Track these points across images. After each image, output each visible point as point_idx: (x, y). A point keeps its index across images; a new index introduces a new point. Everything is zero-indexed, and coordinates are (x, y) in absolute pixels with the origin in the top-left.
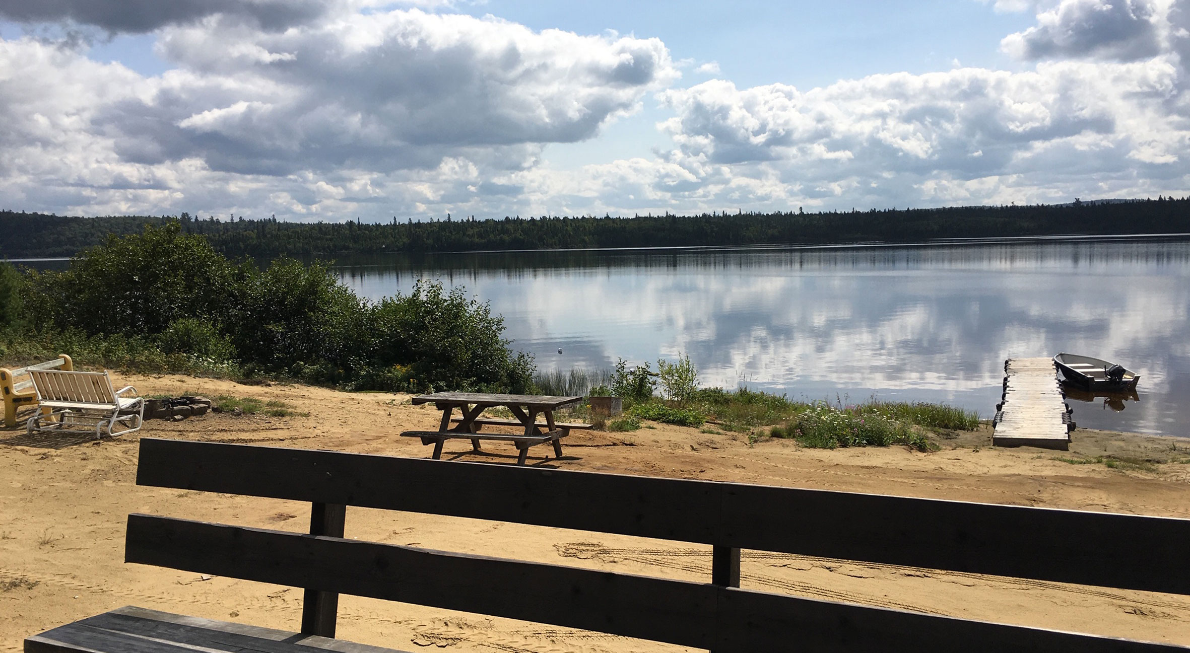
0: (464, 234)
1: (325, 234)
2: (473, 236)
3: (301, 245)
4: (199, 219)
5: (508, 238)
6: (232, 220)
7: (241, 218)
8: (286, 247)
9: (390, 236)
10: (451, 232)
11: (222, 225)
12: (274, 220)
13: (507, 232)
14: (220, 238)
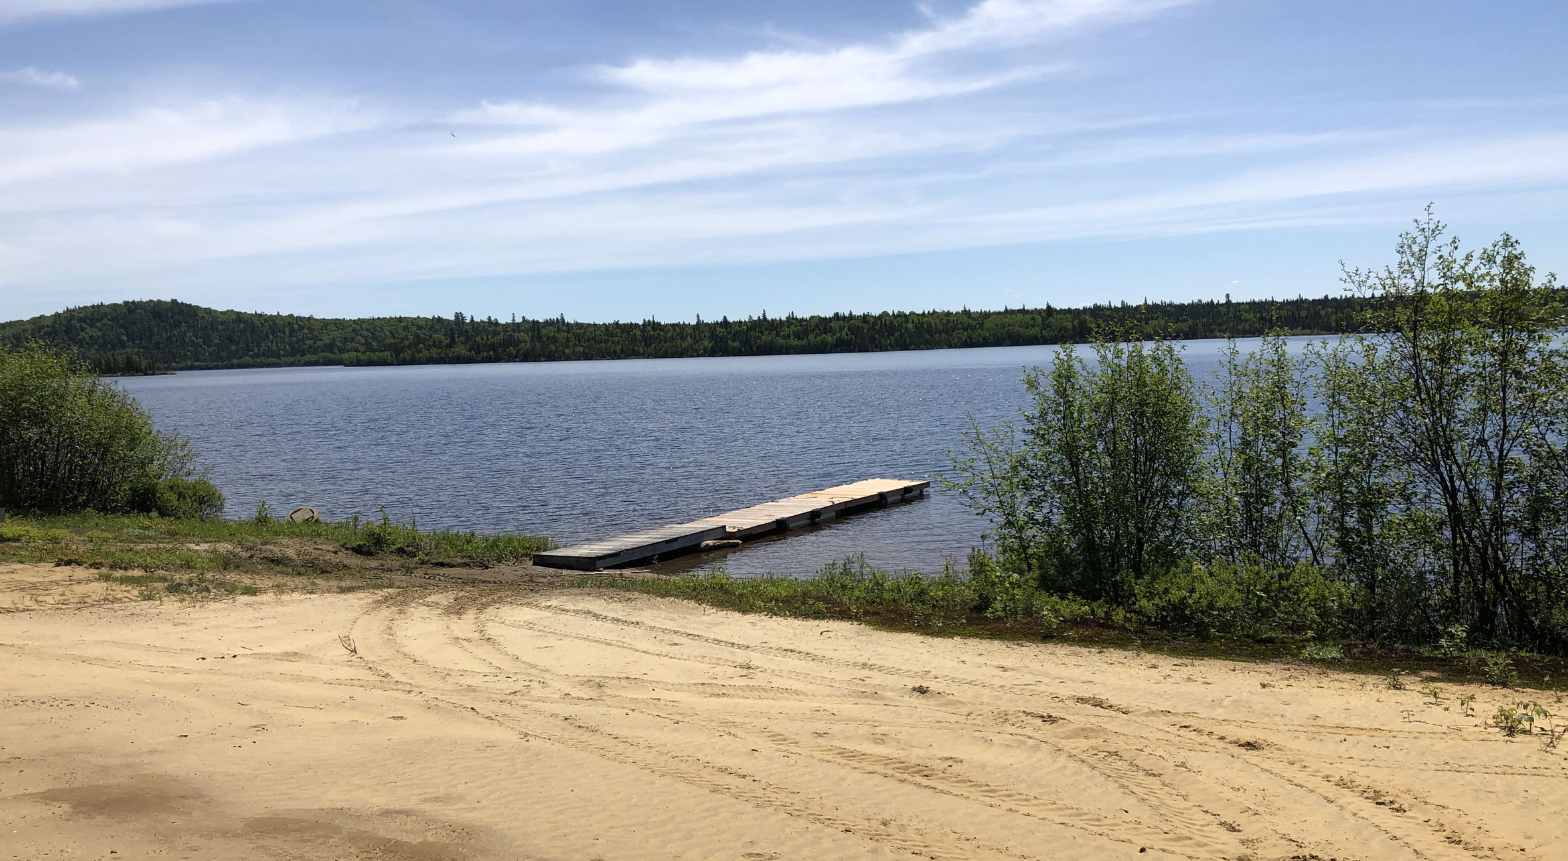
0: (778, 335)
1: (612, 335)
2: (788, 336)
3: (582, 350)
4: (475, 320)
5: (830, 339)
6: (514, 320)
7: (524, 318)
8: (564, 353)
9: (689, 337)
10: (762, 333)
11: (501, 327)
12: (563, 320)
13: (831, 331)
14: (489, 342)
